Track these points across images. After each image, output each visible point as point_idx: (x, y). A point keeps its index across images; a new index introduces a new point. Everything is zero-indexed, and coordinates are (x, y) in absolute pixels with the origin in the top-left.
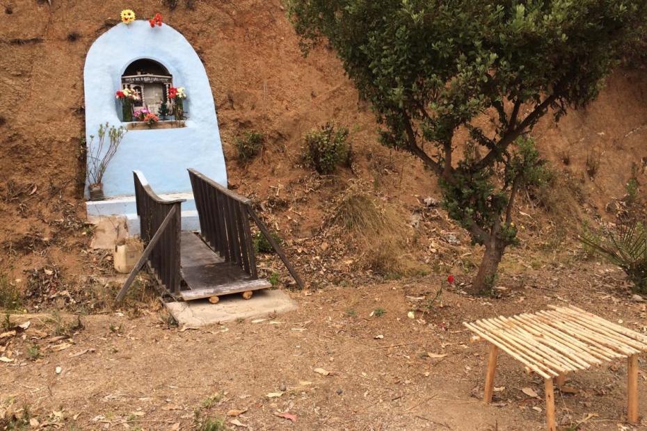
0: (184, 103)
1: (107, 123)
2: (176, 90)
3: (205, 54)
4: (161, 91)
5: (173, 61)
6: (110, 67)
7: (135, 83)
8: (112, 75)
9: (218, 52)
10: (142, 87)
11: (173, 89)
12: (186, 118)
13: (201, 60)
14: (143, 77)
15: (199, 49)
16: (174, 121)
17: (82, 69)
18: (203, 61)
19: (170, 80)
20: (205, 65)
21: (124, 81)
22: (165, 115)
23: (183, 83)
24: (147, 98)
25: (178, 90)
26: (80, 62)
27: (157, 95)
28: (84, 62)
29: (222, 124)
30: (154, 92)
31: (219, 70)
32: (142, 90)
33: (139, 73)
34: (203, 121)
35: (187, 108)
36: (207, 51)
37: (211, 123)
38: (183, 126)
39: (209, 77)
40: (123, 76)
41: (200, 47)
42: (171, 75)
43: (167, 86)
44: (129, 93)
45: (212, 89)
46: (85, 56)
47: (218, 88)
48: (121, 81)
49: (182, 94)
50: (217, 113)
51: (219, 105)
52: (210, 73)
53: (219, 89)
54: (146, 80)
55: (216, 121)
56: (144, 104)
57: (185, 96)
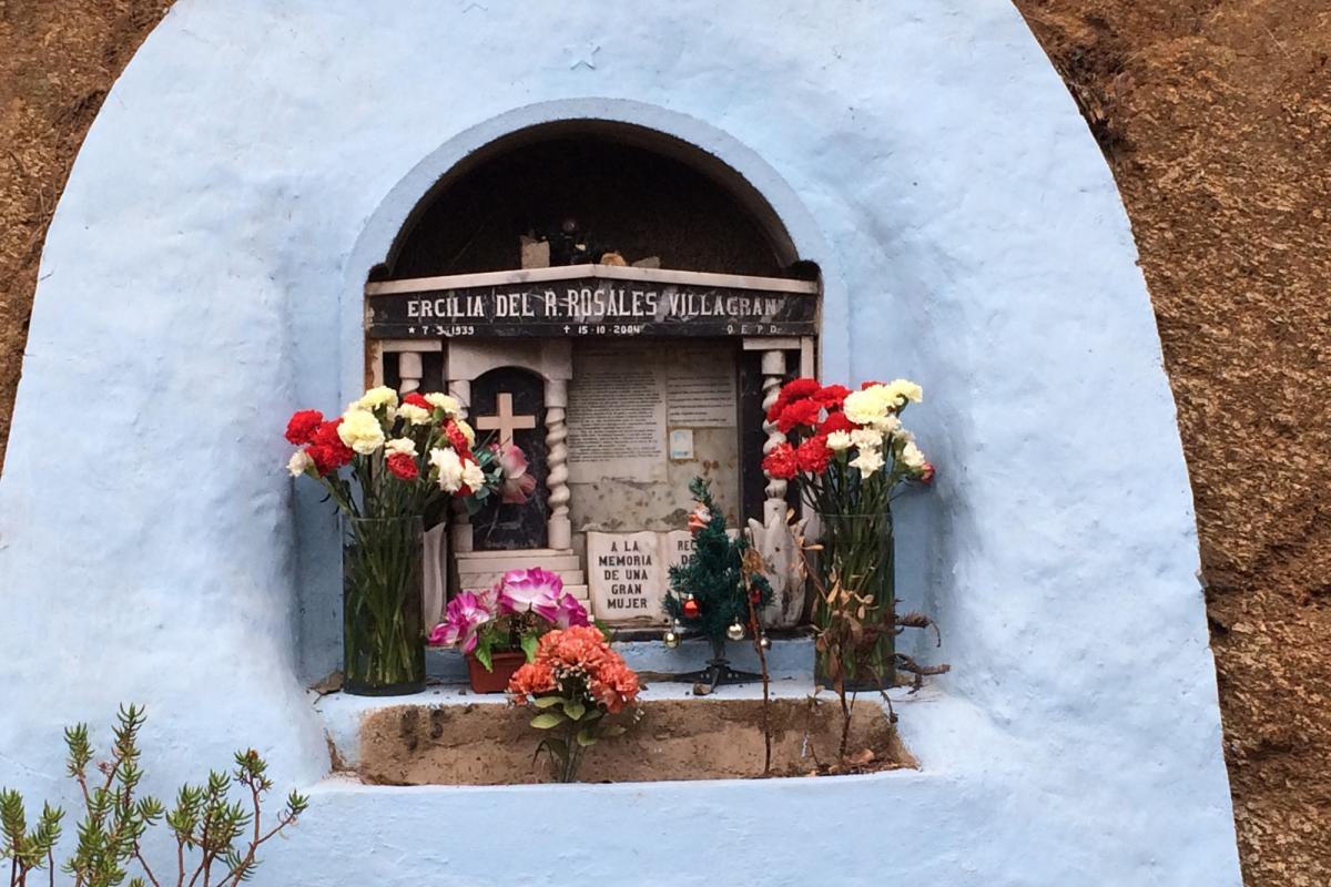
0: (908, 531)
1: (132, 720)
2: (835, 398)
3: (1140, 72)
4: (723, 411)
5: (844, 139)
6: (278, 195)
7: (485, 336)
8: (285, 273)
9: (1262, 56)
10: (555, 377)
11: (812, 390)
12: (919, 675)
13: (1098, 129)
14: (560, 287)
15: (1083, 34)
16: (798, 692)
17: (39, 218)
18: (1110, 140)
19: (802, 315)
20: (1131, 175)
21: (388, 319)
22: (719, 638)
23: (913, 342)
24: (589, 471)
25: (855, 407)
26: (33, 160)
27: (683, 444)
28: (66, 152)
29: (1267, 749)
30: (659, 414)
31: (1259, 217)
32: (555, 398)
33: (537, 250)
34: (1072, 710)
35: (938, 575)
36: (1163, 52)
37: (1153, 737)
38: (883, 748)
39: (1160, 285)
40: (378, 274)
41: (1097, 22)
42: (810, 271)
43: (774, 364)
44: (396, 428)
45: (1182, 397)
46: (89, 106)
47: (1248, 390)
48: (356, 318)
49: (891, 445)
50: (1219, 632)
51: (1243, 553)
52: (1174, 250)
53: (1257, 395)
54: (587, 310)
55: (1215, 713)
56: (559, 528)
57: (913, 457)
